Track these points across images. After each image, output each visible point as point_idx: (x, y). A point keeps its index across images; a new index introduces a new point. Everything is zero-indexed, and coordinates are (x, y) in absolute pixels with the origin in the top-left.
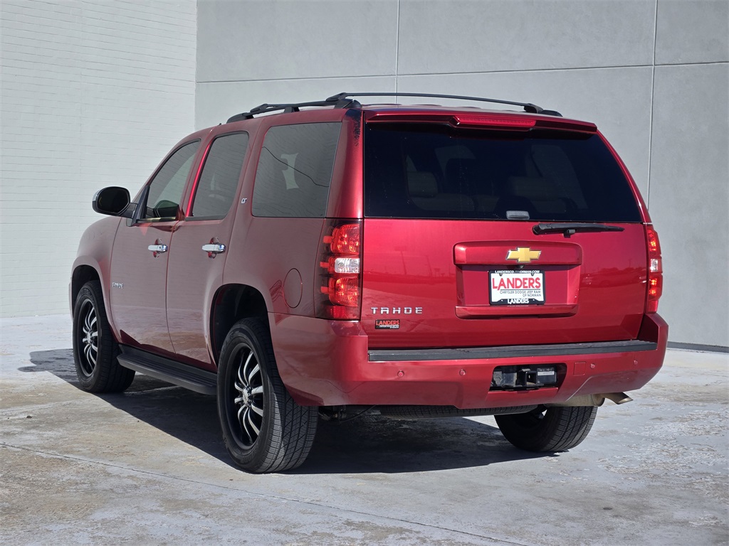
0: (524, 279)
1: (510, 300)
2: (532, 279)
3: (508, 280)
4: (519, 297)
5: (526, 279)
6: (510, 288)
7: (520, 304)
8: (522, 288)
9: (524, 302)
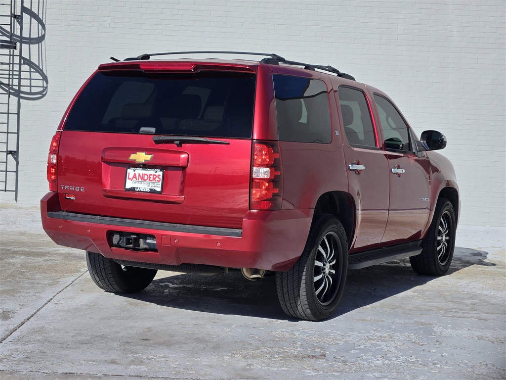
0: (150, 175)
1: (137, 188)
2: (155, 175)
3: (139, 175)
4: (144, 187)
5: (151, 175)
6: (140, 180)
7: (144, 192)
8: (148, 181)
9: (147, 190)
